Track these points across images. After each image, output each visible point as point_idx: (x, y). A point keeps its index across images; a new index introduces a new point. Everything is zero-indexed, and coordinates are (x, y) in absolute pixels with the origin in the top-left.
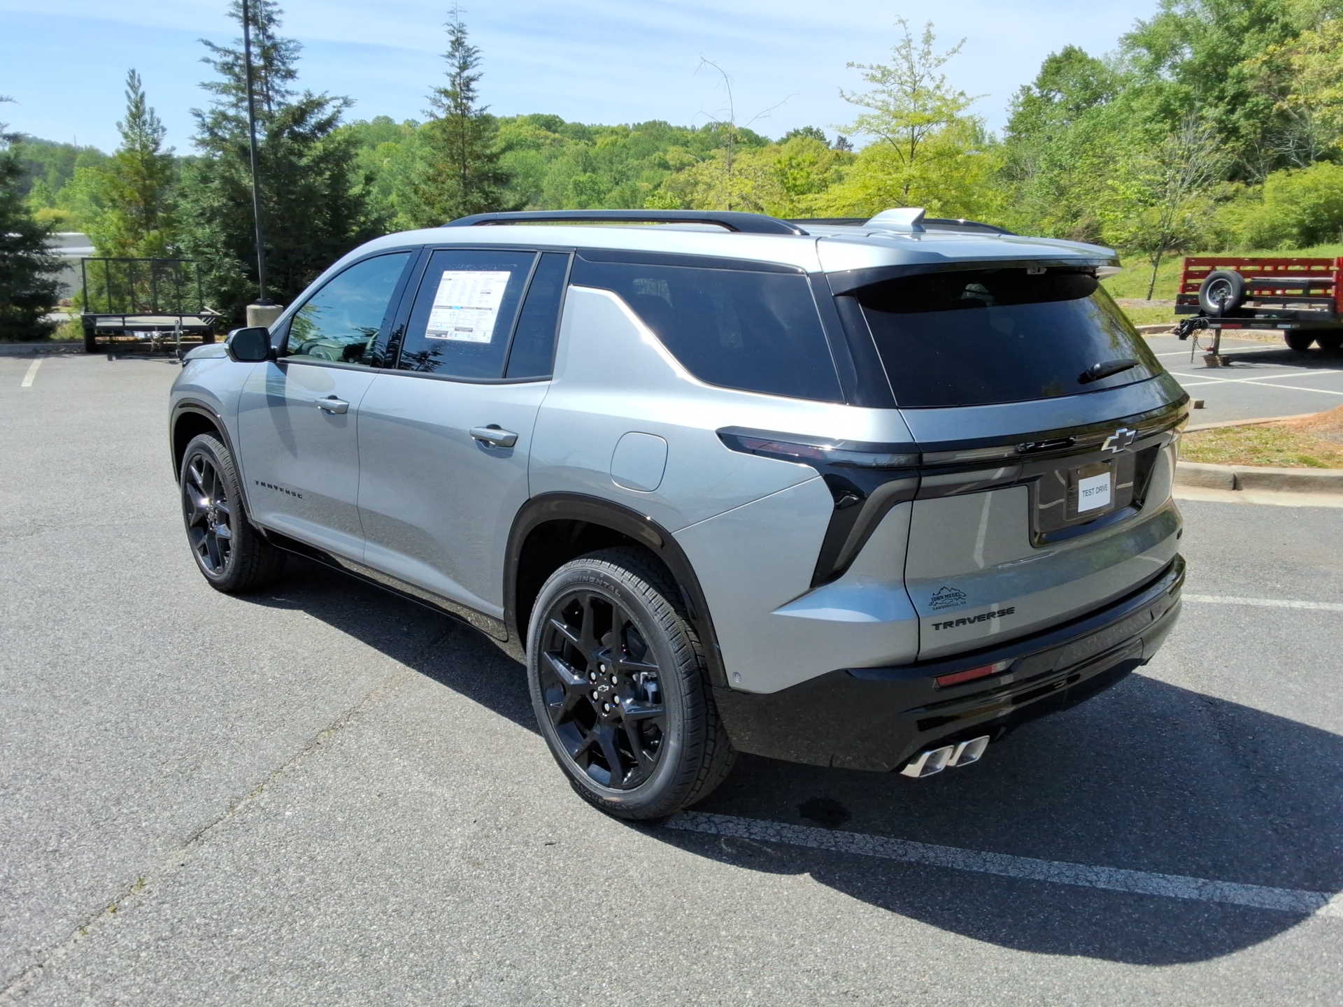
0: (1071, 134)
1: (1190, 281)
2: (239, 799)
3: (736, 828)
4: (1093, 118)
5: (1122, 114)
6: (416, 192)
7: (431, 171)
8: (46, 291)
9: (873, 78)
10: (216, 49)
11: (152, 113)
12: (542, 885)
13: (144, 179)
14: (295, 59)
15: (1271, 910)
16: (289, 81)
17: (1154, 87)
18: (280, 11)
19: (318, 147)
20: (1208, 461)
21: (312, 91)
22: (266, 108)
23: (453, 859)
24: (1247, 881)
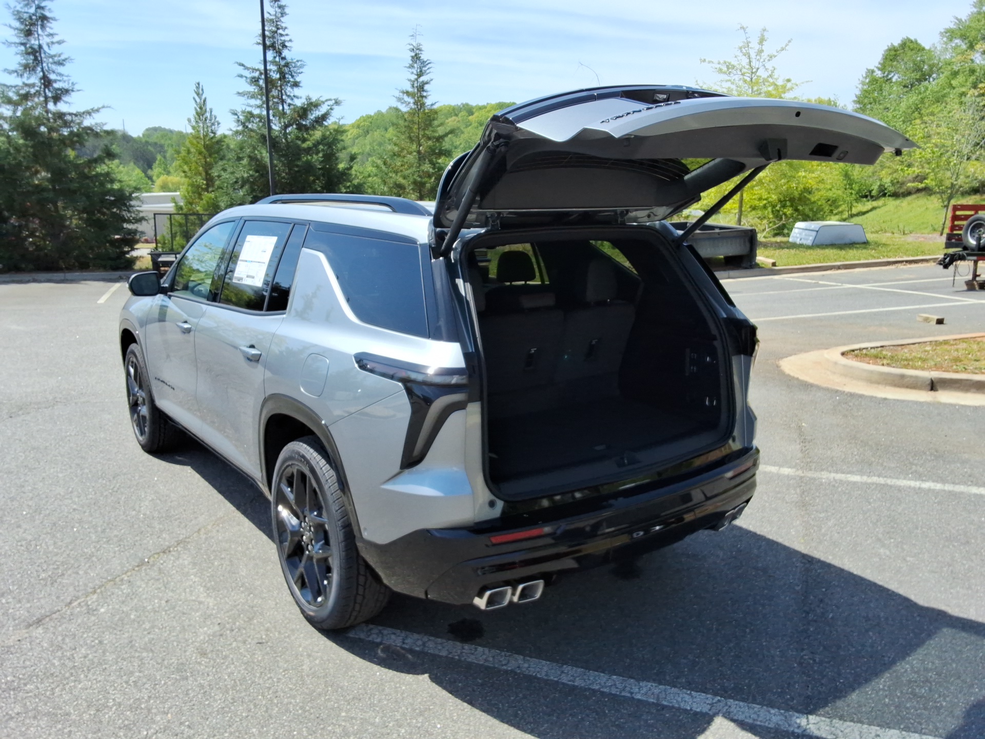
0: (903, 105)
1: (956, 223)
2: (78, 598)
3: (395, 638)
4: (920, 93)
5: (944, 89)
6: (385, 163)
7: (396, 149)
8: (130, 237)
9: (720, 71)
10: (247, 68)
11: (211, 112)
12: (239, 672)
13: (205, 158)
14: (300, 73)
15: (760, 726)
16: (296, 89)
17: (968, 69)
18: (290, 41)
19: (318, 134)
20: (916, 368)
21: (311, 96)
22: (281, 108)
23: (190, 649)
24: (754, 701)
